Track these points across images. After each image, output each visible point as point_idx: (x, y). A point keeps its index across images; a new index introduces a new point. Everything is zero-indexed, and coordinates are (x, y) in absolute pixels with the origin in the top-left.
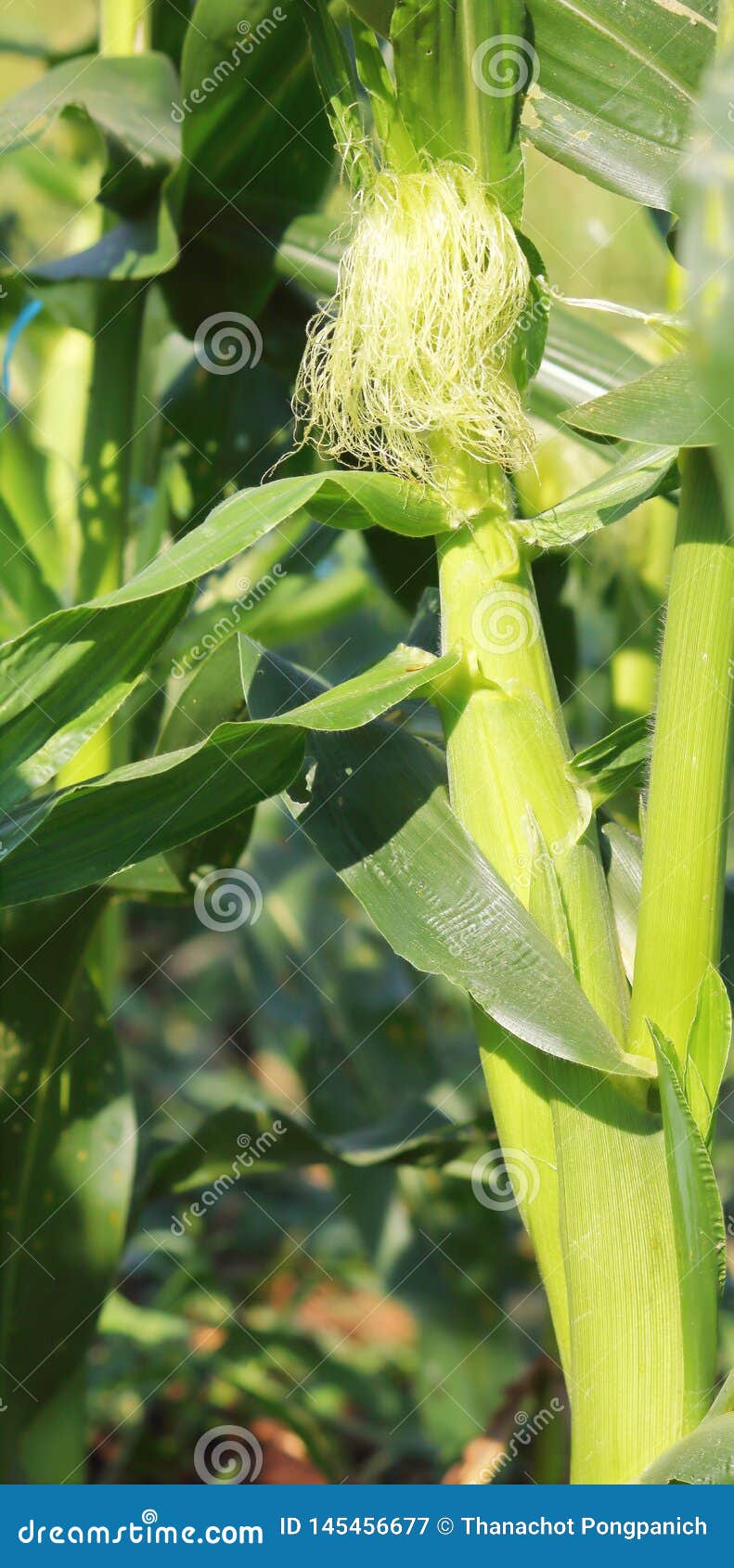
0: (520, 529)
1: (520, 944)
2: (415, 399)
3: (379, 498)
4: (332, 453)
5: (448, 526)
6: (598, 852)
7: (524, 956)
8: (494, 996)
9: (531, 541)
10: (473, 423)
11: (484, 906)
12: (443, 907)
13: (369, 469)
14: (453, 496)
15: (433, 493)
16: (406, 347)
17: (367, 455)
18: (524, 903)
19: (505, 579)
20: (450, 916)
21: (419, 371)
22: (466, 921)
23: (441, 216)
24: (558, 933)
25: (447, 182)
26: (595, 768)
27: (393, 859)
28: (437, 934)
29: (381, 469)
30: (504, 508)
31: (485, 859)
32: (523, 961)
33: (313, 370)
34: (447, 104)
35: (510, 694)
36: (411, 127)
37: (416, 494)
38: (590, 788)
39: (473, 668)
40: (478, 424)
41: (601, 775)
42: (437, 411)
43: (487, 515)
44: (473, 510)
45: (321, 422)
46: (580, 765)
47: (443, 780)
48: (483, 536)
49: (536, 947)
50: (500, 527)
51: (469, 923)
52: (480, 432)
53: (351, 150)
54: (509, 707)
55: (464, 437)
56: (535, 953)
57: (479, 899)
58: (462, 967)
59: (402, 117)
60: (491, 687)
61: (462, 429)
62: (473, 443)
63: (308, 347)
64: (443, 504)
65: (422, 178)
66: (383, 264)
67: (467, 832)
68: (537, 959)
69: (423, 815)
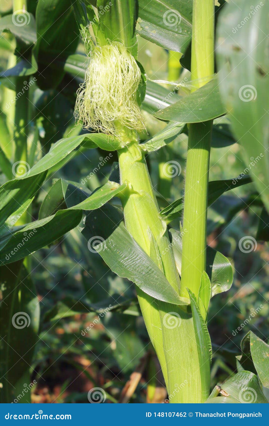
0: (142, 147)
1: (148, 267)
2: (110, 112)
3: (100, 141)
4: (86, 128)
5: (121, 147)
6: (168, 237)
7: (150, 271)
8: (142, 284)
9: (145, 150)
10: (127, 118)
11: (137, 256)
12: (125, 257)
13: (97, 132)
14: (122, 138)
15: (116, 138)
16: (106, 96)
17: (96, 128)
18: (148, 255)
19: (138, 161)
20: (127, 260)
21: (111, 103)
22: (132, 261)
23: (114, 58)
24: (159, 263)
25: (115, 48)
26: (166, 214)
27: (110, 243)
28: (124, 265)
29: (100, 132)
30: (137, 140)
31: (137, 243)
32: (150, 272)
33: (79, 105)
34: (114, 25)
35: (141, 194)
36: (104, 32)
37: (111, 139)
38: (165, 220)
39: (130, 188)
40: (128, 118)
41: (168, 216)
42: (116, 114)
43: (132, 143)
44: (128, 142)
45: (82, 119)
46: (162, 213)
47: (123, 220)
48: (131, 149)
49: (153, 268)
50: (136, 146)
51: (133, 262)
52: (129, 120)
53: (87, 40)
54: (141, 198)
55: (125, 122)
56: (153, 270)
57: (135, 255)
58: (132, 275)
59: (101, 29)
60: (136, 193)
61: (124, 119)
62: (128, 123)
63: (77, 97)
64: (119, 141)
65: (108, 47)
66: (98, 73)
67: (131, 235)
68: (153, 272)
69: (118, 230)
